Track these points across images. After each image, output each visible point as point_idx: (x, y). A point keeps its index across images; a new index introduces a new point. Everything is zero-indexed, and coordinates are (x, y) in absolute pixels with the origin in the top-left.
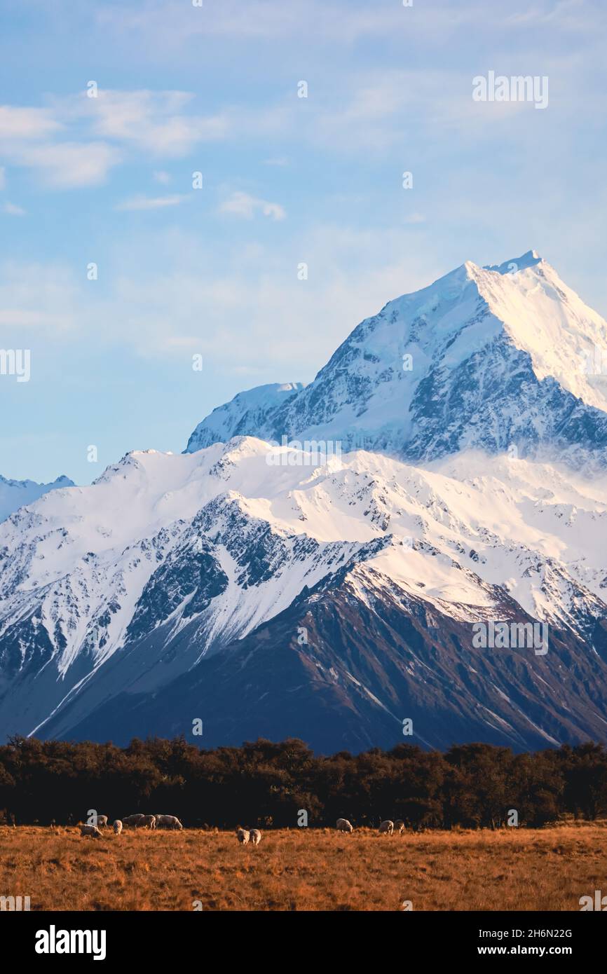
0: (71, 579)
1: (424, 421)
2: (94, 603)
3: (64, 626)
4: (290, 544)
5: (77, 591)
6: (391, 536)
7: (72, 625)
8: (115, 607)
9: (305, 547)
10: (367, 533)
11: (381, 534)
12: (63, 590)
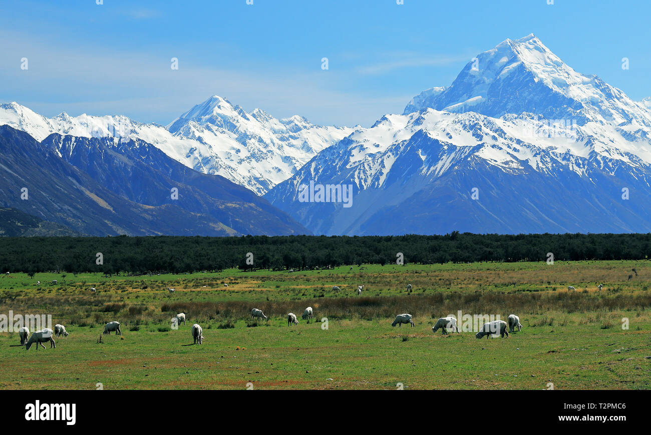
0: (365, 164)
1: (493, 99)
2: (373, 172)
3: (362, 181)
4: (446, 147)
5: (367, 168)
6: (484, 143)
7: (366, 181)
8: (381, 174)
9: (452, 148)
10: (474, 142)
11: (480, 143)
12: (362, 168)
